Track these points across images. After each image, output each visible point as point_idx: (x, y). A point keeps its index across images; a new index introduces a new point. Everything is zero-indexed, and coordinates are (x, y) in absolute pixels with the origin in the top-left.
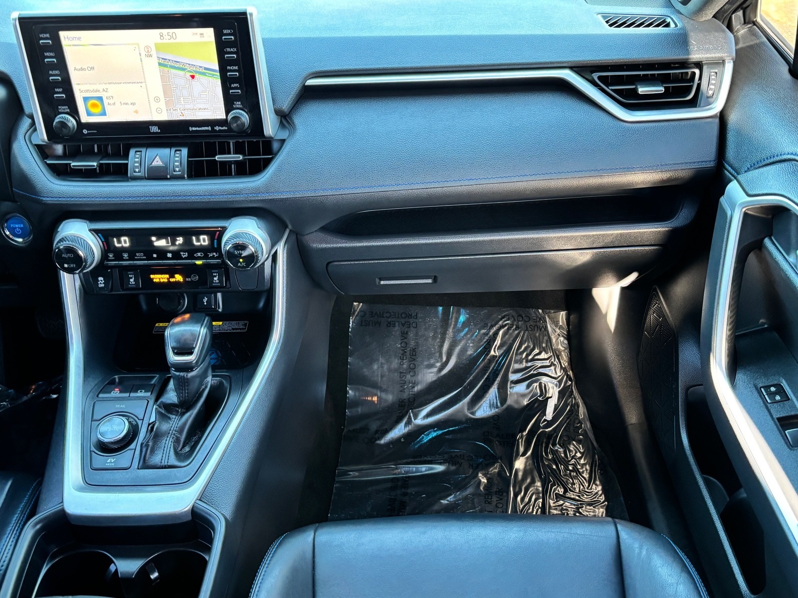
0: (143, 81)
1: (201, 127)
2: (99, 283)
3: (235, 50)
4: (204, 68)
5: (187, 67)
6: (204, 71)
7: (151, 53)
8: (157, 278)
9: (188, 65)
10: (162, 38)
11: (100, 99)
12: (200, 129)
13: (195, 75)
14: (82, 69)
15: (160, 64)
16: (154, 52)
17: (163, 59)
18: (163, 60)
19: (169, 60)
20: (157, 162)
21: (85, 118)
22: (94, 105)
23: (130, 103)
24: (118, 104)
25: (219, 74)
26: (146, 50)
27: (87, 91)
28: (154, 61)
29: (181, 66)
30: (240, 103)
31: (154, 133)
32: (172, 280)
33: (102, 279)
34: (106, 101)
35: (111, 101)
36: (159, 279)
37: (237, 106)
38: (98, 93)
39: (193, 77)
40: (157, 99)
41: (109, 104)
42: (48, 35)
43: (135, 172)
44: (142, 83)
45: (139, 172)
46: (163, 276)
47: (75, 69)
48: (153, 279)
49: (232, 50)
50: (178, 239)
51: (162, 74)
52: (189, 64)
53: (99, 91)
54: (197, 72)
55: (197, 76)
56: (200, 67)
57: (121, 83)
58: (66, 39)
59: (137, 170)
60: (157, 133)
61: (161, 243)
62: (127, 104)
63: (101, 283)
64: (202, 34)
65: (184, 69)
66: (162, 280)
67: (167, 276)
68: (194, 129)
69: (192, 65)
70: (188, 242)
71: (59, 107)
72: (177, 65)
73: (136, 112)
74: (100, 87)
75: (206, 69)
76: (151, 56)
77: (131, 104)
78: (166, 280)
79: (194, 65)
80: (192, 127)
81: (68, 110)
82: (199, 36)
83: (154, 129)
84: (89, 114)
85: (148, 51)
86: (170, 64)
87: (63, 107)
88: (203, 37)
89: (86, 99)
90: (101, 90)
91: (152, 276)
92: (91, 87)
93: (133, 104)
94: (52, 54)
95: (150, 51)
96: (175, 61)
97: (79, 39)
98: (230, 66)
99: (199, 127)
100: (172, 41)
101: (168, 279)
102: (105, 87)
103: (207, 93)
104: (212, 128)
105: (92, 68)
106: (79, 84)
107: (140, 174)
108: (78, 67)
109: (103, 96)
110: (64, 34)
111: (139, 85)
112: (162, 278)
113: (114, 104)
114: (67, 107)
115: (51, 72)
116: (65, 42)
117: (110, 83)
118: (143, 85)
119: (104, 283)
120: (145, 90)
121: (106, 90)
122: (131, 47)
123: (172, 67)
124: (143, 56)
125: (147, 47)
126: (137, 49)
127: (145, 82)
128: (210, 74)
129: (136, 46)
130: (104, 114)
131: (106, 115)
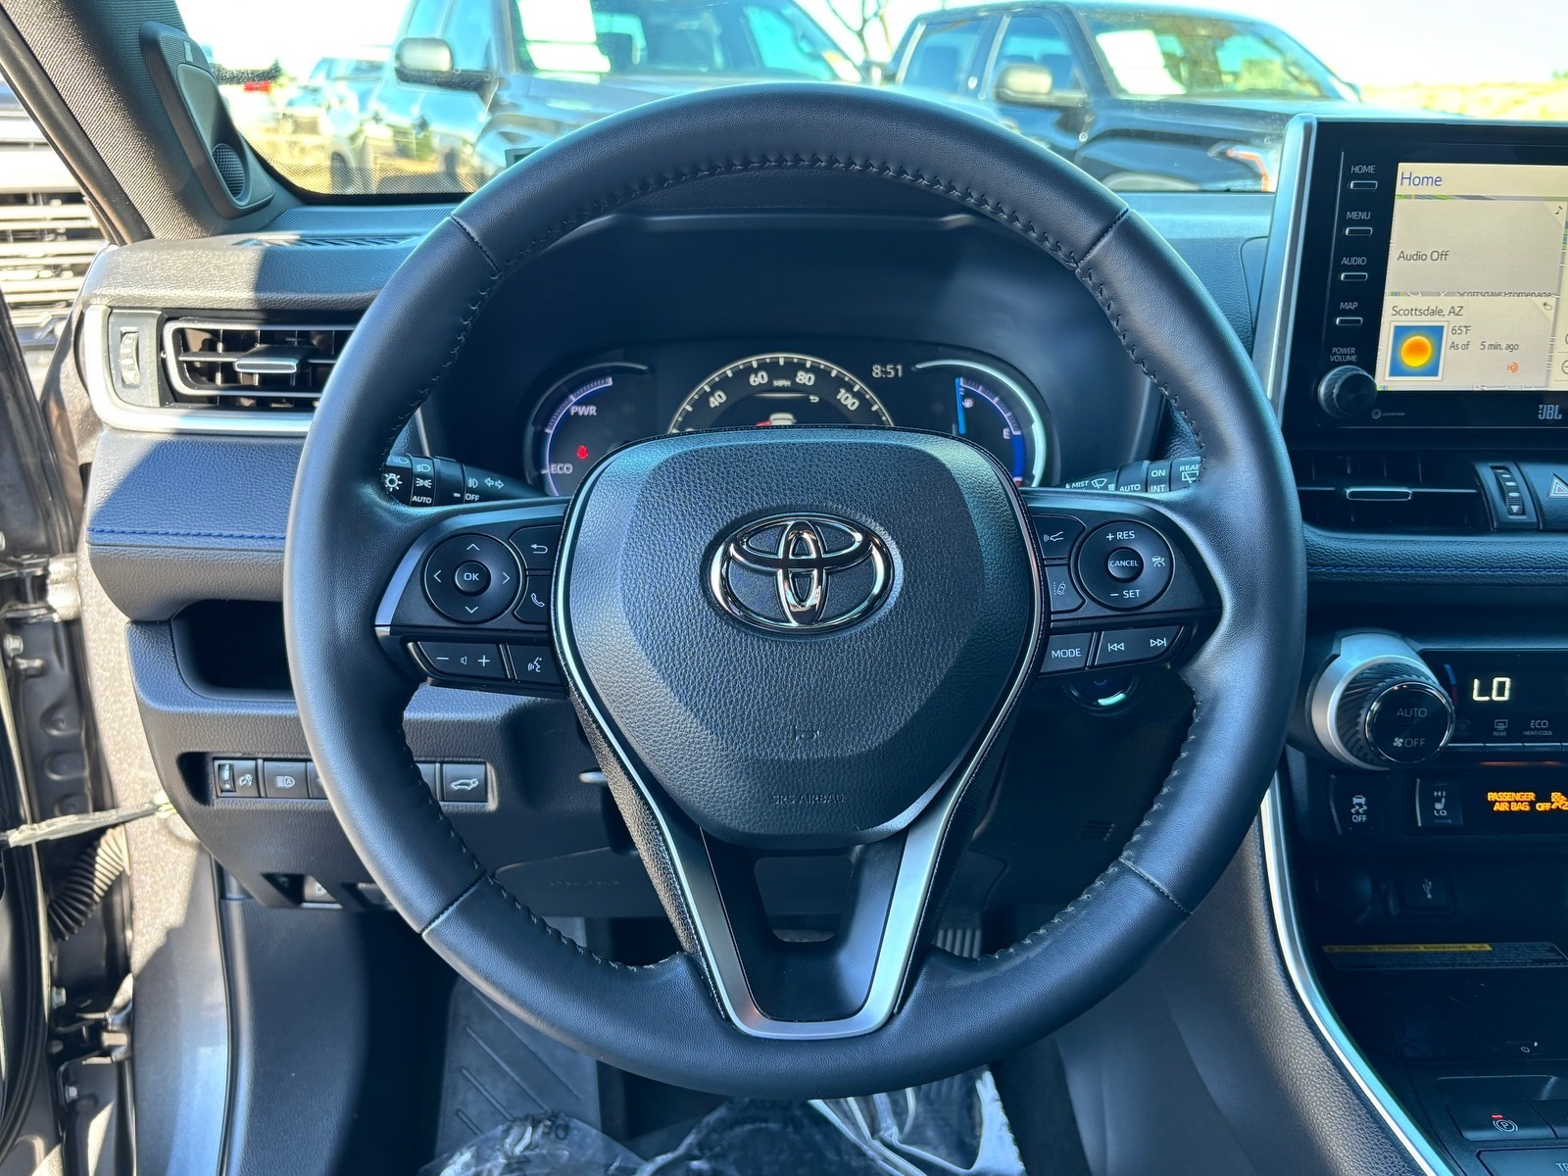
0: (1556, 290)
2: (1353, 811)
8: (1503, 801)
11: (1436, 332)
14: (1419, 256)
20: (1560, 490)
21: (1385, 380)
22: (1417, 349)
23: (1504, 346)
24: (1475, 347)
27: (1411, 311)
31: (1545, 422)
32: (1542, 807)
33: (1363, 801)
34: (1447, 338)
35: (1460, 340)
36: (1510, 802)
38: (1435, 317)
41: (1453, 346)
42: (1371, 169)
43: (1511, 513)
44: (1549, 295)
45: (1523, 512)
46: (1518, 796)
47: (1402, 256)
48: (1493, 803)
53: (1439, 312)
57: (1499, 294)
58: (1406, 181)
59: (1515, 508)
60: (1554, 422)
62: (1496, 347)
63: (1358, 813)
66: (1515, 807)
67: (1531, 796)
71: (1335, 350)
73: (1514, 368)
74: (1445, 303)
77: (1508, 347)
78: (1525, 808)
81: (1354, 358)
83: (1550, 412)
84: (1397, 370)
87: (1343, 350)
89: (1401, 332)
90: (1446, 312)
91: (1492, 796)
92: (1422, 302)
93: (1513, 347)
94: (1363, 216)
97: (1437, 181)
101: (1532, 804)
102: (1456, 301)
105: (1444, 255)
106: (1396, 294)
107: (1523, 518)
108: (1409, 252)
109: (1445, 324)
110: (1404, 168)
111: (1544, 299)
112: (1517, 802)
113: (1466, 346)
114: (1353, 350)
115: (1345, 261)
116: (1400, 189)
117: (1473, 294)
118: (1552, 301)
119: (1365, 812)
120: (1551, 314)
121: (1457, 310)
122: (1553, 206)
126: (1562, 213)
127: (1558, 294)
129: (1562, 204)
130: (1432, 370)
131: (1436, 374)
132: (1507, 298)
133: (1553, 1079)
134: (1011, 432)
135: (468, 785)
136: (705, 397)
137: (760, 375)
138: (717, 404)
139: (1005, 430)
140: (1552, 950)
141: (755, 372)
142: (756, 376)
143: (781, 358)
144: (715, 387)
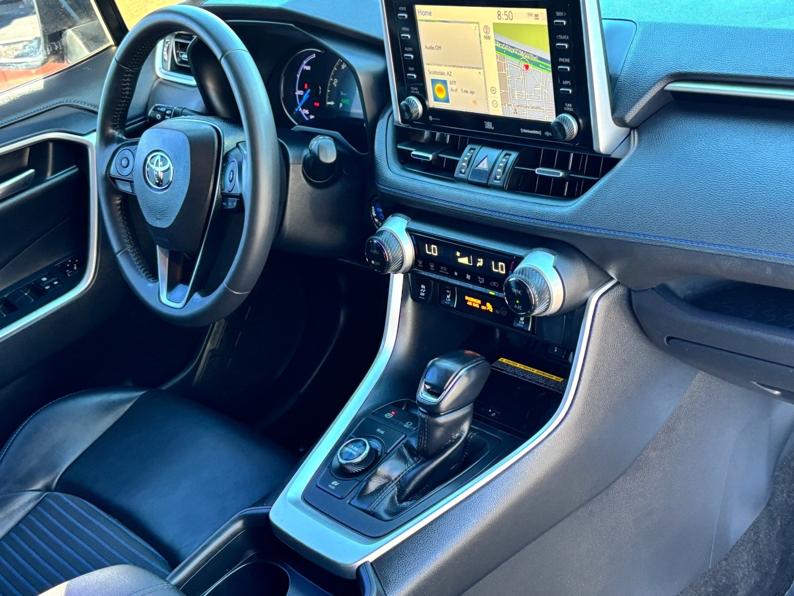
0: (482, 67)
1: (532, 130)
2: (421, 290)
3: (567, 37)
4: (538, 57)
5: (522, 54)
6: (538, 61)
7: (489, 35)
8: (471, 301)
9: (522, 52)
10: (499, 17)
11: (444, 82)
12: (531, 132)
13: (529, 65)
14: (431, 48)
15: (497, 49)
16: (492, 34)
17: (500, 42)
18: (500, 44)
19: (506, 44)
20: (484, 164)
21: (432, 103)
22: (440, 90)
23: (469, 92)
24: (459, 91)
25: (550, 66)
26: (485, 32)
27: (435, 72)
28: (492, 44)
29: (516, 53)
30: (570, 105)
31: (488, 130)
32: (483, 308)
33: (424, 287)
34: (449, 86)
35: (454, 87)
36: (473, 302)
37: (568, 109)
38: (443, 76)
39: (527, 67)
40: (493, 90)
41: (451, 90)
42: (404, 8)
43: (461, 172)
44: (480, 69)
46: (476, 300)
47: (426, 47)
48: (467, 301)
49: (564, 37)
50: (479, 260)
51: (498, 60)
52: (524, 52)
53: (443, 74)
54: (530, 61)
55: (531, 67)
56: (535, 56)
57: (462, 67)
58: (420, 13)
59: (463, 171)
60: (490, 130)
61: (464, 261)
62: (467, 92)
64: (536, 15)
65: (518, 57)
66: (474, 305)
67: (479, 302)
68: (526, 131)
69: (527, 53)
70: (487, 265)
71: (412, 88)
72: (513, 51)
73: (475, 102)
74: (445, 70)
75: (540, 58)
76: (489, 38)
77: (471, 92)
78: (478, 306)
79: (529, 53)
80: (523, 129)
81: (417, 92)
82: (534, 17)
83: (489, 125)
84: (436, 98)
85: (487, 32)
86: (506, 49)
87: (415, 89)
88: (538, 19)
89: (434, 82)
90: (446, 74)
91: (467, 298)
92: (438, 69)
93: (472, 93)
94: (407, 29)
95: (488, 31)
96: (511, 47)
97: (430, 14)
98: (562, 58)
99: (530, 130)
100: (509, 21)
101: (480, 305)
102: (449, 69)
103: (540, 89)
104: (543, 133)
105: (440, 47)
106: (428, 64)
107: (464, 175)
108: (428, 46)
109: (447, 79)
110: (418, 8)
111: (478, 71)
112: (475, 303)
113: (456, 90)
114: (417, 89)
115: (406, 49)
116: (419, 17)
118: (481, 71)
119: (425, 292)
120: (483, 78)
121: (450, 73)
122: (473, 26)
123: (508, 53)
124: (482, 38)
125: (486, 27)
126: (477, 29)
127: (483, 68)
128: (542, 65)
129: (477, 25)
131: (450, 102)
132: (465, 69)
136: (340, 65)
138: (344, 68)
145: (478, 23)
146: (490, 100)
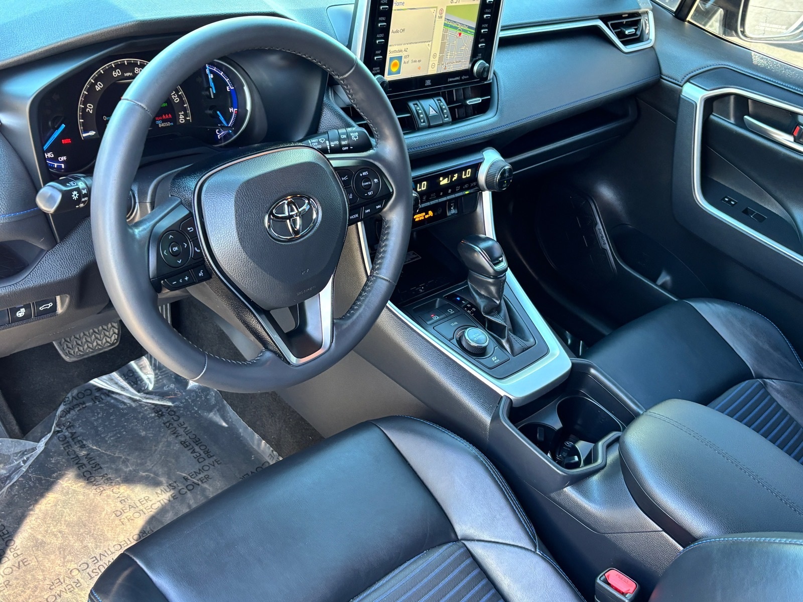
4: (469, 26)
5: (459, 26)
6: (467, 29)
8: (418, 217)
9: (460, 24)
10: (452, 2)
11: (400, 58)
12: (454, 79)
14: (397, 31)
15: (445, 25)
16: (444, 14)
17: (448, 19)
19: (451, 20)
20: (432, 111)
21: (387, 77)
22: (395, 65)
23: (417, 61)
24: (410, 62)
25: (474, 31)
26: (440, 13)
27: (395, 51)
28: (443, 21)
29: (456, 26)
31: (427, 86)
32: (427, 216)
34: (403, 60)
35: (406, 60)
37: (479, 57)
39: (460, 34)
40: (435, 56)
41: (405, 63)
43: (421, 122)
44: (429, 41)
45: (424, 122)
46: (421, 215)
47: (392, 32)
48: (416, 219)
49: (489, 10)
50: (455, 175)
53: (401, 51)
54: (464, 30)
55: (462, 34)
56: (466, 26)
57: (417, 43)
59: (422, 120)
60: (429, 86)
62: (415, 61)
65: (456, 28)
66: (420, 219)
67: (424, 214)
68: (451, 80)
69: (462, 24)
71: (374, 69)
72: (455, 25)
73: (420, 68)
74: (403, 47)
78: (423, 218)
81: (379, 71)
83: (428, 83)
86: (450, 24)
87: (376, 69)
89: (391, 59)
90: (403, 51)
91: (415, 217)
92: (397, 48)
93: (419, 61)
94: (384, 19)
95: (442, 12)
96: (454, 21)
97: (403, 4)
98: (484, 24)
100: (457, 4)
101: (424, 216)
102: (406, 46)
103: (464, 48)
104: (460, 78)
105: (403, 30)
106: (391, 46)
107: (424, 124)
108: (394, 30)
109: (402, 55)
111: (427, 43)
112: (421, 217)
113: (408, 62)
114: (379, 68)
115: (378, 36)
116: (394, 7)
117: (410, 43)
118: (430, 43)
120: (429, 48)
121: (406, 50)
122: (432, 10)
123: (451, 27)
124: (437, 17)
125: (442, 10)
126: (435, 12)
127: (432, 41)
128: (469, 31)
129: (435, 9)
130: (398, 72)
131: (399, 73)
132: (420, 44)
133: (438, 299)
134: (230, 88)
135: (48, 306)
136: (93, 86)
137: (117, 71)
138: (99, 88)
139: (228, 87)
140: (414, 254)
141: (115, 69)
142: (115, 72)
143: (126, 61)
144: (96, 80)
145: (437, 7)
146: (431, 63)
